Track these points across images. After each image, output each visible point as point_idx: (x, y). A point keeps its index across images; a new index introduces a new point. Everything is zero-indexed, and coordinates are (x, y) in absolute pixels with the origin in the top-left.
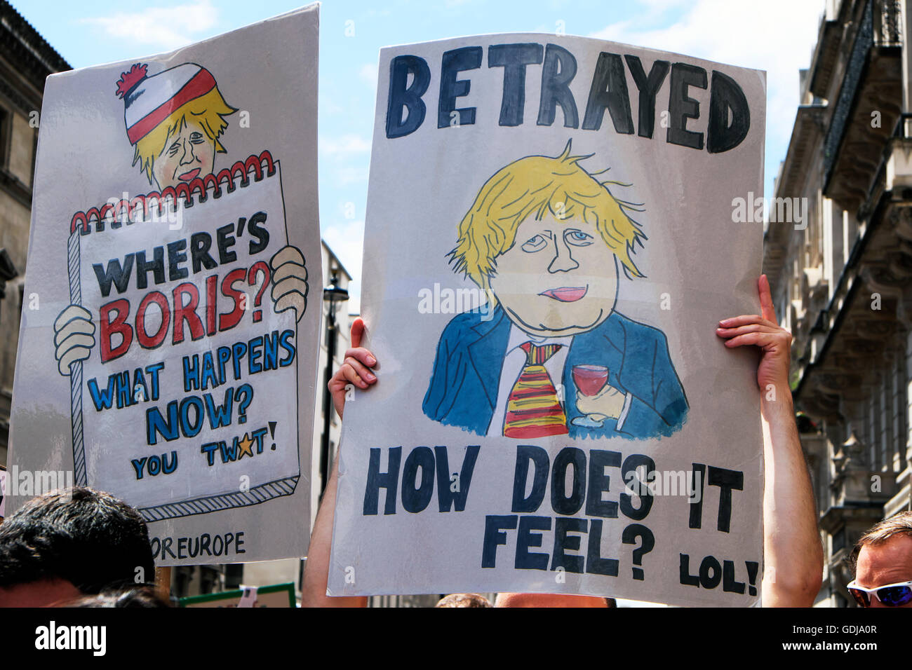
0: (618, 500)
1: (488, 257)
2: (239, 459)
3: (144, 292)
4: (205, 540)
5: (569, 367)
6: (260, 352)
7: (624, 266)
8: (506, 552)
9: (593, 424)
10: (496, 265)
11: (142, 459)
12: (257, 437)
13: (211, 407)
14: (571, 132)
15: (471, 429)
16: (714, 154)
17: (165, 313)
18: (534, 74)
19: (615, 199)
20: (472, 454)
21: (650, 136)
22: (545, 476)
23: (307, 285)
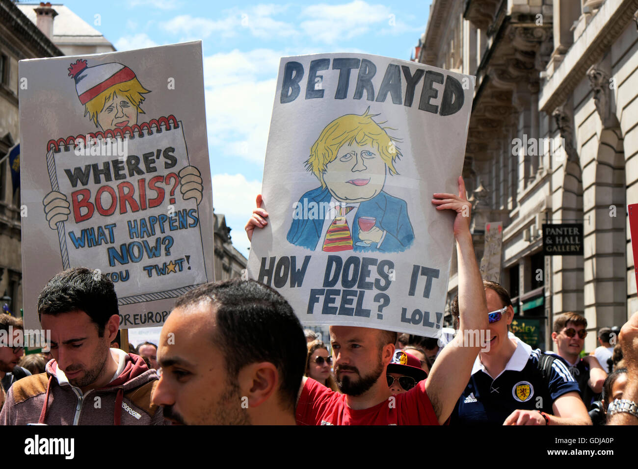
0: (374, 282)
1: (323, 164)
2: (168, 274)
3: (99, 186)
4: (150, 315)
5: (357, 217)
6: (176, 219)
7: (389, 169)
8: (319, 306)
9: (365, 245)
10: (327, 167)
11: (107, 274)
12: (178, 263)
13: (147, 247)
14: (370, 103)
15: (308, 248)
16: (443, 116)
17: (114, 198)
18: (354, 73)
19: (389, 136)
20: (307, 259)
21: (410, 106)
22: (340, 270)
23: (202, 187)
